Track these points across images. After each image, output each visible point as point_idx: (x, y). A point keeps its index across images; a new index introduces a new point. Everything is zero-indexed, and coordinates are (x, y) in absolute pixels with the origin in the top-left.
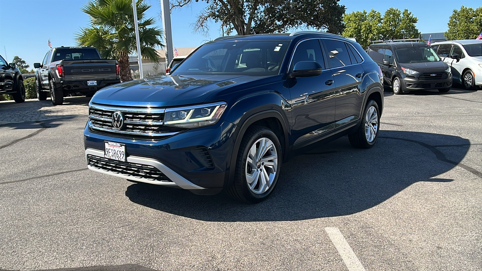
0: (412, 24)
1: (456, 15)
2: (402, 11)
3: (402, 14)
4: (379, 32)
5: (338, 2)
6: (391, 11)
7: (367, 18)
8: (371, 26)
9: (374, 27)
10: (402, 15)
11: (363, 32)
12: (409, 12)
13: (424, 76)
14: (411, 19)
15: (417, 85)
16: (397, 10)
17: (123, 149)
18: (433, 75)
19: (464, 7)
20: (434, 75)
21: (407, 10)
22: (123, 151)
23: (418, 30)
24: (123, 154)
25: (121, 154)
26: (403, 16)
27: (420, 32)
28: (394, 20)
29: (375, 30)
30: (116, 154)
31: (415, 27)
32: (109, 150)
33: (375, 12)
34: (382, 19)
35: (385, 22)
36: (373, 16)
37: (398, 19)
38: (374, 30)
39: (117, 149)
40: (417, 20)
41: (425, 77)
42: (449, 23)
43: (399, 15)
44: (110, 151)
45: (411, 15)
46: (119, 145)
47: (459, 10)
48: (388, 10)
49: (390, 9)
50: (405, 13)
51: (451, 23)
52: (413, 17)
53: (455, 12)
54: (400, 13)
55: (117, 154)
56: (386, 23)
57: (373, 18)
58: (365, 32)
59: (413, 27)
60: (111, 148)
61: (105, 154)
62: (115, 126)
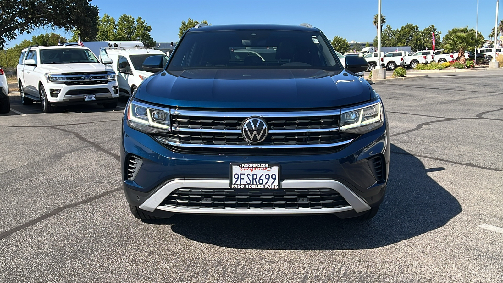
0: (147, 33)
1: (185, 27)
2: (136, 19)
3: (136, 21)
4: (116, 39)
5: (89, 2)
6: (125, 18)
7: (101, 23)
8: (107, 31)
9: (110, 33)
10: (136, 23)
11: (99, 37)
12: (142, 20)
14: (145, 27)
16: (131, 17)
19: (191, 20)
21: (141, 18)
22: (274, 174)
23: (153, 38)
24: (274, 177)
25: (268, 179)
26: (138, 24)
27: (155, 41)
28: (129, 27)
29: (112, 36)
30: (258, 179)
31: (150, 35)
33: (109, 17)
34: (117, 25)
35: (121, 28)
36: (107, 21)
37: (133, 26)
38: (110, 36)
39: (260, 172)
40: (151, 29)
42: (179, 34)
43: (133, 22)
44: (244, 176)
45: (145, 24)
46: (267, 166)
47: (187, 22)
48: (122, 17)
49: (124, 16)
50: (139, 21)
51: (181, 34)
52: (146, 25)
53: (184, 23)
54: (134, 20)
55: (260, 179)
56: (122, 30)
57: (108, 23)
58: (101, 38)
59: (148, 36)
60: (247, 172)
61: (231, 183)
62: (250, 140)
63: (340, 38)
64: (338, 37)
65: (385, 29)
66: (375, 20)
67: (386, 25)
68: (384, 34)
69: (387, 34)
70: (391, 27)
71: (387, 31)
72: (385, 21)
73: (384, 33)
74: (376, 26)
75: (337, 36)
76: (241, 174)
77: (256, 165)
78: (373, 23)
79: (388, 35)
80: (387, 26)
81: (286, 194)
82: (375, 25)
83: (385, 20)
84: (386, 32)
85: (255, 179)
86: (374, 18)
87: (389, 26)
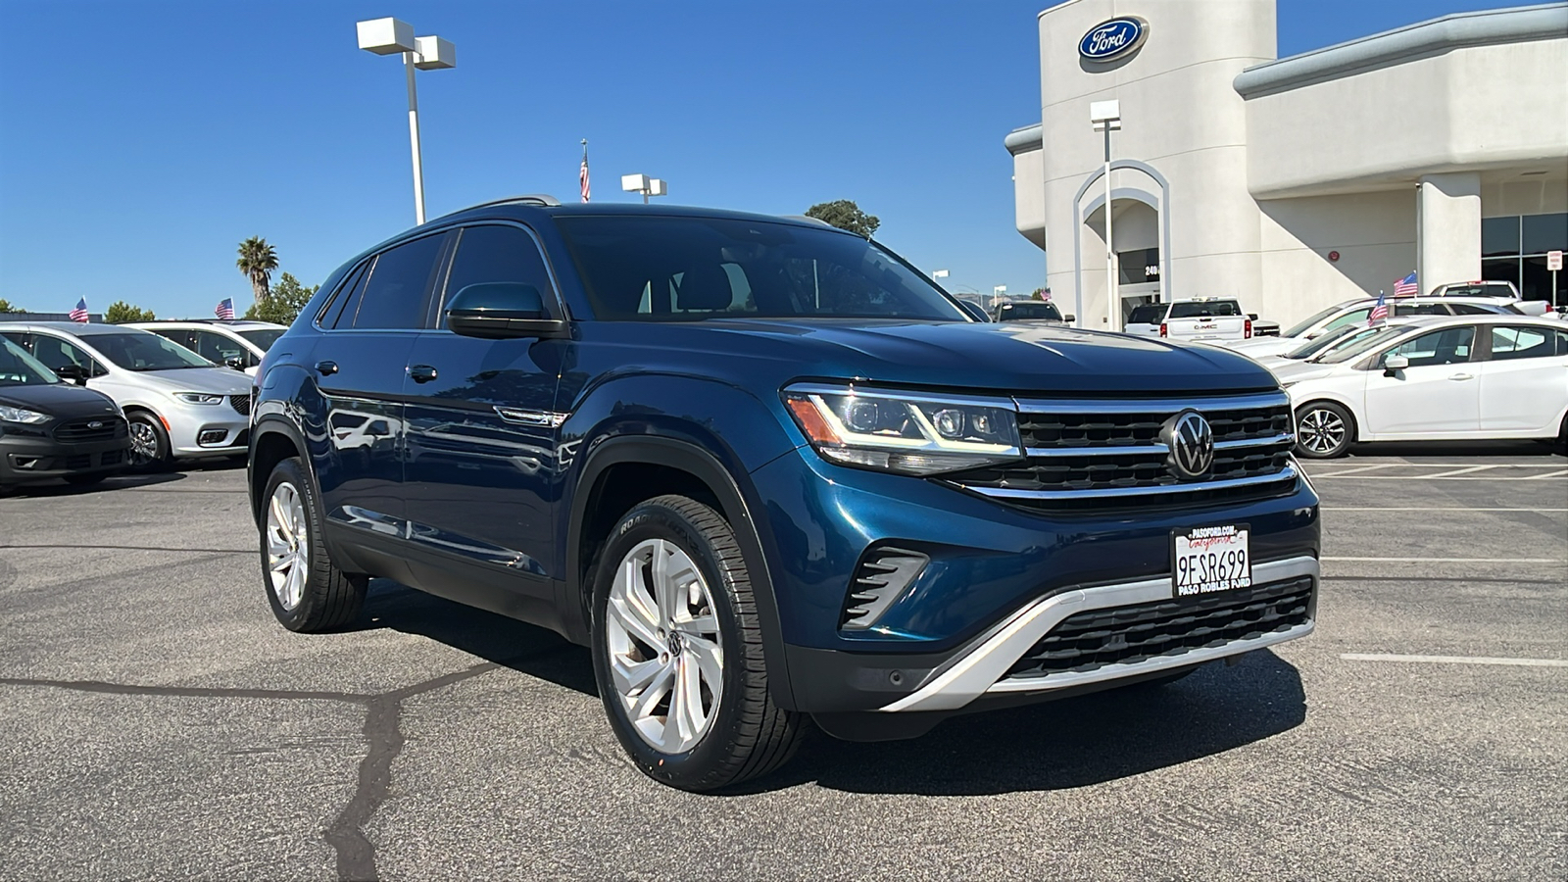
13: (72, 427)
15: (50, 459)
17: (1241, 541)
18: (94, 425)
20: (97, 425)
22: (1241, 551)
24: (1241, 559)
25: (1233, 564)
30: (1217, 568)
32: (1192, 560)
39: (1219, 549)
41: (74, 433)
44: (1195, 563)
46: (1231, 529)
55: (1221, 566)
60: (1199, 551)
61: (1175, 587)
62: (1188, 469)
63: (131, 307)
64: (124, 305)
65: (280, 285)
66: (243, 258)
67: (282, 275)
68: (276, 301)
69: (285, 300)
70: (297, 279)
71: (286, 293)
72: (276, 261)
73: (278, 298)
74: (249, 274)
75: (118, 303)
76: (1191, 557)
77: (1216, 531)
78: (239, 266)
79: (291, 303)
80: (285, 277)
81: (1253, 600)
82: (246, 273)
83: (274, 258)
84: (284, 296)
85: (1213, 567)
86: (240, 251)
87: (291, 278)
